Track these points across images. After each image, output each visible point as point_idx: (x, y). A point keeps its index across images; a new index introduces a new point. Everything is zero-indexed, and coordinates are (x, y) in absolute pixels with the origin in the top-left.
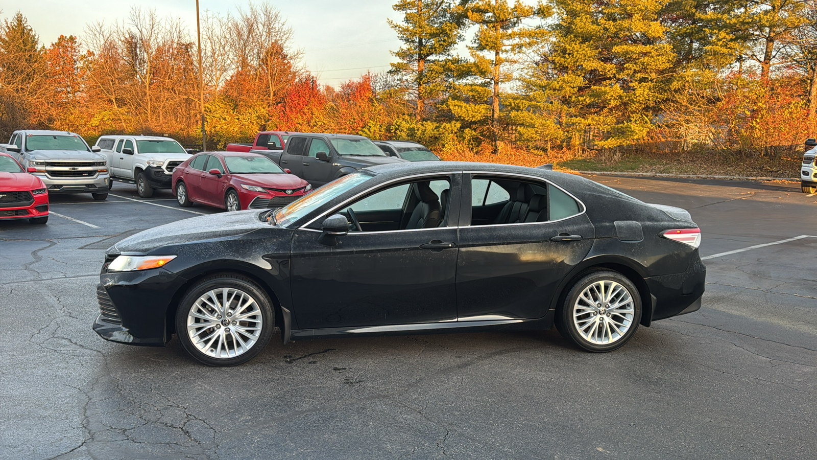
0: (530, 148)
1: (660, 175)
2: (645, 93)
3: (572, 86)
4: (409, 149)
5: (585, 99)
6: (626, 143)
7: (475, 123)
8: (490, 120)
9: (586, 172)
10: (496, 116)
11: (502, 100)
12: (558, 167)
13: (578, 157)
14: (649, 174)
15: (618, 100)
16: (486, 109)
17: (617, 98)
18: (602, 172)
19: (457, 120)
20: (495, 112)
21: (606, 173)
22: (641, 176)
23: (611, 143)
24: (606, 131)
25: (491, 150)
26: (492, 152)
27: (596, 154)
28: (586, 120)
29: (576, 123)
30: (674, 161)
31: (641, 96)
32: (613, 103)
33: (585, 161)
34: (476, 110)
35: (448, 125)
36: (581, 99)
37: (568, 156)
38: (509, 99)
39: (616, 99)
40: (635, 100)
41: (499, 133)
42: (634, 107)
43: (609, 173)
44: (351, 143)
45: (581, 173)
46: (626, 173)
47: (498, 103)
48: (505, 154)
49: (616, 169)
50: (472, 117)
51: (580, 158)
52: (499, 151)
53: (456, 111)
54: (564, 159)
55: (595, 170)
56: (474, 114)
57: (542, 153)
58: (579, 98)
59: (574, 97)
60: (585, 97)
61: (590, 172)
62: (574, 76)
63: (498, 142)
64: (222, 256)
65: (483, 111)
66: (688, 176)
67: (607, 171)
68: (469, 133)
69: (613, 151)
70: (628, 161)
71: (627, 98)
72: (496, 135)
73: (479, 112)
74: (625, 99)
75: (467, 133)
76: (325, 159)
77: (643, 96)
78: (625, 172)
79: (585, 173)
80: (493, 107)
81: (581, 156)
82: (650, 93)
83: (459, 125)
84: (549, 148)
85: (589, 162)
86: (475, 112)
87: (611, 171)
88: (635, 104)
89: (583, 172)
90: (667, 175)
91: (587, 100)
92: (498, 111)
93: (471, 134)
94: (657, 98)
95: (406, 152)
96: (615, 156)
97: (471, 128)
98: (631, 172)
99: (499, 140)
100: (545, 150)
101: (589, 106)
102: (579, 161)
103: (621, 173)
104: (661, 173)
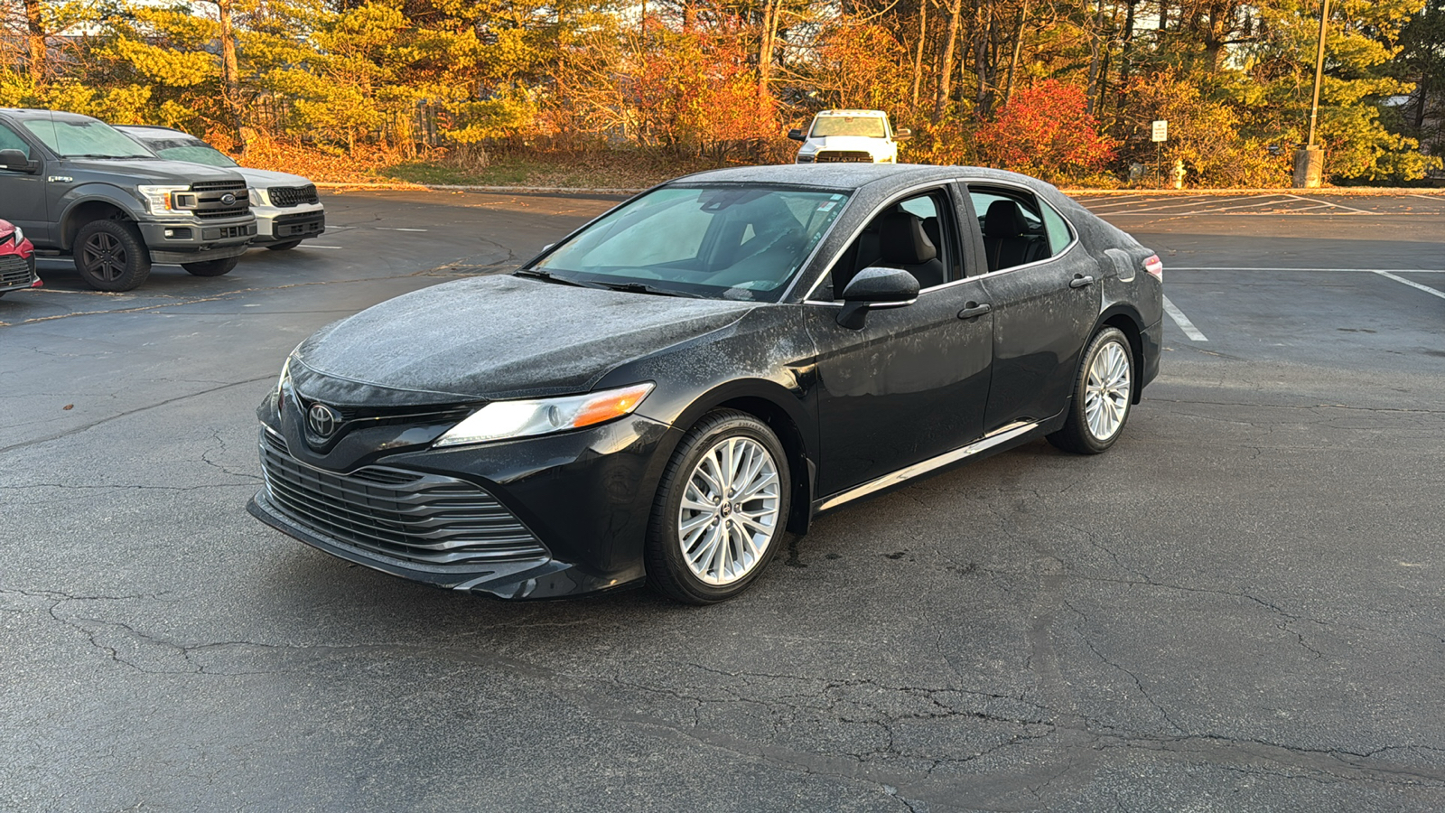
0: (315, 141)
1: (566, 189)
2: (519, 47)
3: (384, 27)
4: (172, 144)
5: (411, 53)
6: (497, 134)
7: (185, 89)
8: (223, 85)
9: (439, 186)
10: (233, 76)
11: (242, 45)
12: (381, 177)
13: (413, 158)
14: (548, 189)
15: (471, 57)
16: (210, 63)
17: (470, 53)
18: (468, 187)
19: (143, 85)
20: (230, 70)
21: (475, 187)
22: (536, 192)
23: (471, 134)
24: (457, 112)
25: (229, 147)
26: (230, 150)
27: (446, 153)
28: (419, 91)
29: (402, 95)
30: (579, 165)
31: (512, 52)
32: (463, 62)
33: (426, 166)
34: (189, 64)
35: (124, 93)
36: (403, 50)
37: (393, 157)
38: (258, 45)
39: (467, 55)
40: (502, 58)
41: (242, 111)
42: (499, 70)
43: (480, 187)
44: (75, 130)
45: (430, 188)
46: (511, 188)
47: (233, 51)
48: (260, 154)
49: (490, 181)
50: (182, 78)
51: (416, 161)
52: (248, 148)
53: (140, 63)
54: (387, 162)
55: (454, 183)
56: (186, 71)
57: (339, 151)
58: (401, 49)
59: (389, 47)
60: (410, 49)
61: (444, 186)
62: (385, 9)
63: (242, 130)
64: (715, 375)
65: (206, 67)
66: (610, 190)
67: (475, 184)
68: (175, 110)
69: (474, 149)
70: (504, 166)
71: (488, 55)
72: (237, 116)
73: (196, 67)
74: (483, 57)
75: (170, 111)
76: (24, 168)
77: (515, 52)
78: (506, 185)
79: (438, 189)
80: (226, 60)
81: (417, 157)
82: (525, 47)
83: (147, 93)
84: (351, 142)
85: (435, 168)
86: (188, 67)
87: (483, 184)
88: (500, 66)
89: (434, 186)
90: (577, 189)
91: (416, 53)
92: (235, 68)
93: (179, 112)
94: (537, 57)
95: (168, 149)
96: (480, 158)
97: (176, 101)
98: (517, 185)
99: (244, 125)
100: (346, 147)
101: (418, 66)
102: (416, 166)
103: (502, 188)
104: (566, 186)
